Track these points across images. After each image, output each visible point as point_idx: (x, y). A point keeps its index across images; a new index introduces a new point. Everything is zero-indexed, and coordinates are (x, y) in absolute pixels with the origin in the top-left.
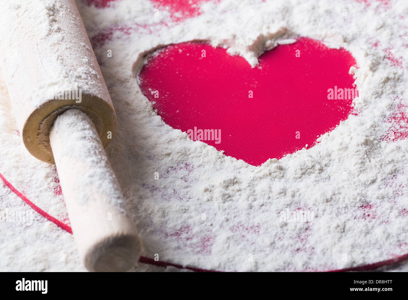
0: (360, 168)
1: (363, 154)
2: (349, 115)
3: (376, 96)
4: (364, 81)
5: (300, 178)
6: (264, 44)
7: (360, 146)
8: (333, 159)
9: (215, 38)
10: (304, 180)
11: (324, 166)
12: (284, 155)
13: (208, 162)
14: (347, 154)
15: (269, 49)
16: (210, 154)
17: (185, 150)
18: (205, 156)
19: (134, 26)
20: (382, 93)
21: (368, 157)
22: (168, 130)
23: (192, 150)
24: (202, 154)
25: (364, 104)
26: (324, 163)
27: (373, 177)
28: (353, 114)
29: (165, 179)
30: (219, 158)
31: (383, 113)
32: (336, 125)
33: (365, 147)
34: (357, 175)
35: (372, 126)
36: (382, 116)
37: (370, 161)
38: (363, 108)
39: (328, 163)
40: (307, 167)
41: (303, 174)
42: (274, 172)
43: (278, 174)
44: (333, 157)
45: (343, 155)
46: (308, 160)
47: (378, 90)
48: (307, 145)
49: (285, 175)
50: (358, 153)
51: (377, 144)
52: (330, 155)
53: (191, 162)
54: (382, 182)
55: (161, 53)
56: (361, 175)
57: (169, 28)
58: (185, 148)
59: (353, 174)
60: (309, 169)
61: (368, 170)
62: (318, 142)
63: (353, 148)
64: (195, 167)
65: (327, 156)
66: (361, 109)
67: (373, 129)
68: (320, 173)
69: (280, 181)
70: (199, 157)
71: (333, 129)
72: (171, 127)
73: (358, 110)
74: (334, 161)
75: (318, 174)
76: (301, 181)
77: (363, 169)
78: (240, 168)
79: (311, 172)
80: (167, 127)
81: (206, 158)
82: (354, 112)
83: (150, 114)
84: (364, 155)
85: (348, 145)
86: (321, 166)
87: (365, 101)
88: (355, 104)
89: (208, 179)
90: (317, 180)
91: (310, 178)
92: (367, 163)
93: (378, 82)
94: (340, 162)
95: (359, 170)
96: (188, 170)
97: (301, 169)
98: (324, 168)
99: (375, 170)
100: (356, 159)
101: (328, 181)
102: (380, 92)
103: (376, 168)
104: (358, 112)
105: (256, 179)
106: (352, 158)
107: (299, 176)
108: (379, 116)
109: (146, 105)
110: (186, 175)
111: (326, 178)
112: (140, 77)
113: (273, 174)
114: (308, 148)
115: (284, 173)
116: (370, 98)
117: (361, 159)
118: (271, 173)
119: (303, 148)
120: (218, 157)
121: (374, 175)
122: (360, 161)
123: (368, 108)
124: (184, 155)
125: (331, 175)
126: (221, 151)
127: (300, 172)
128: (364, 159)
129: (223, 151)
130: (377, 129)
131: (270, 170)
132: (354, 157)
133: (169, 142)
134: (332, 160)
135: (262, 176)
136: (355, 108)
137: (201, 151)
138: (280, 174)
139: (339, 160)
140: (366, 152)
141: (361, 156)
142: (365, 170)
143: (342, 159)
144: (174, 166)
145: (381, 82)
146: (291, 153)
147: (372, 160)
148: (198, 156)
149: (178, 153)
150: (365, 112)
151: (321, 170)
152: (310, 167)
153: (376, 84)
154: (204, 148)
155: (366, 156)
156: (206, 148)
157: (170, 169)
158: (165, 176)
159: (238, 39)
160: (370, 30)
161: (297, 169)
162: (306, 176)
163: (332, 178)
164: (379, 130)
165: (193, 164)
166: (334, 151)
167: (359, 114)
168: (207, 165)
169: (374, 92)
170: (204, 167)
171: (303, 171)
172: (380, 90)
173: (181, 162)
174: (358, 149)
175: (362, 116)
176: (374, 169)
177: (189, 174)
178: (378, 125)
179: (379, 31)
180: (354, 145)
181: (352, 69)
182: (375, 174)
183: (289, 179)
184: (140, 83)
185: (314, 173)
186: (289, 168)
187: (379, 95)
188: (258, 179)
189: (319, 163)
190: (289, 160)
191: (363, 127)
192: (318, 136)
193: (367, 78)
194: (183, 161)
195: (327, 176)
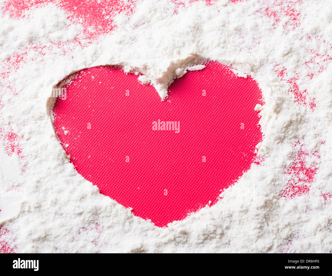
0: (258, 233)
1: (262, 218)
2: (252, 164)
3: (278, 141)
4: (268, 122)
5: (202, 243)
6: (174, 72)
7: (260, 209)
8: (234, 220)
9: (127, 64)
10: (206, 245)
11: (225, 229)
12: (189, 214)
13: (117, 223)
14: (247, 217)
15: (178, 77)
16: (119, 213)
17: (96, 209)
18: (115, 217)
19: (49, 44)
20: (285, 137)
21: (266, 221)
22: (80, 182)
23: (103, 209)
24: (112, 214)
25: (266, 152)
26: (225, 226)
27: (270, 243)
28: (255, 162)
29: (77, 242)
30: (128, 219)
31: (283, 163)
32: (239, 177)
33: (264, 210)
34: (255, 241)
35: (273, 180)
36: (283, 166)
37: (268, 225)
38: (266, 156)
39: (229, 225)
40: (209, 232)
41: (205, 239)
42: (179, 237)
43: (181, 239)
44: (234, 218)
45: (244, 217)
46: (211, 224)
47: (280, 135)
48: (210, 202)
49: (188, 239)
50: (257, 217)
51: (276, 203)
52: (231, 216)
53: (101, 221)
54: (277, 249)
55: (74, 80)
56: (259, 240)
57: (83, 47)
58: (95, 207)
59: (251, 240)
60: (211, 234)
61: (266, 235)
62: (221, 198)
63: (253, 211)
64: (105, 227)
65: (228, 217)
66: (264, 157)
67: (273, 183)
68: (220, 238)
69: (183, 247)
70: (109, 217)
71: (236, 182)
72: (83, 178)
73: (261, 157)
74: (235, 223)
75: (219, 239)
76: (203, 246)
77: (261, 234)
78: (147, 230)
79: (213, 238)
80: (80, 177)
81: (116, 218)
82: (257, 160)
83: (64, 162)
84: (262, 220)
85: (248, 207)
86: (222, 230)
87: (268, 148)
88: (258, 150)
89: (117, 244)
90: (218, 246)
91: (211, 244)
92: (266, 228)
93: (281, 127)
94: (240, 224)
95: (257, 235)
96: (98, 231)
97: (204, 235)
98: (225, 232)
99: (273, 235)
100: (254, 224)
101: (228, 247)
102: (282, 137)
103: (273, 233)
104: (260, 160)
105: (161, 245)
106: (252, 221)
107: (201, 241)
108: (280, 167)
109: (60, 152)
110: (96, 238)
111: (226, 244)
112: (54, 112)
113: (177, 239)
114: (211, 205)
115: (187, 238)
116: (272, 144)
117: (259, 223)
118: (176, 238)
119: (207, 205)
120: (127, 217)
121: (271, 242)
122: (259, 226)
123: (270, 156)
124: (94, 215)
125: (231, 239)
126: (129, 207)
127: (203, 238)
128: (262, 223)
129: (131, 209)
130: (277, 183)
131: (174, 235)
132: (254, 221)
133: (81, 199)
134: (232, 222)
135: (167, 242)
136: (258, 155)
137: (111, 211)
138: (184, 239)
139: (240, 222)
140: (265, 216)
141: (260, 221)
142: (262, 235)
143: (243, 221)
144: (85, 226)
145: (284, 126)
146: (195, 211)
147: (270, 223)
148: (108, 215)
149: (90, 212)
150: (267, 160)
151: (222, 234)
152: (212, 232)
153: (279, 128)
154: (114, 207)
155: (264, 220)
156: (116, 207)
157: (81, 230)
158: (77, 239)
159: (149, 69)
160: (277, 55)
161: (199, 235)
162: (208, 241)
163: (231, 243)
164: (278, 185)
165: (103, 224)
166: (235, 212)
167: (262, 163)
168: (116, 226)
169: (277, 137)
170: (113, 228)
171: (206, 236)
172: (283, 134)
173: (92, 222)
174: (258, 213)
175: (264, 165)
176: (271, 234)
177: (99, 236)
178: (278, 179)
179: (286, 57)
180: (254, 208)
181: (257, 107)
182: (272, 240)
183: (192, 244)
184: (53, 119)
185: (215, 238)
186: (192, 231)
187: (281, 140)
188: (163, 245)
189: (221, 227)
190: (193, 222)
191: (264, 181)
192: (221, 190)
193: (271, 120)
194: (94, 220)
195: (227, 241)
